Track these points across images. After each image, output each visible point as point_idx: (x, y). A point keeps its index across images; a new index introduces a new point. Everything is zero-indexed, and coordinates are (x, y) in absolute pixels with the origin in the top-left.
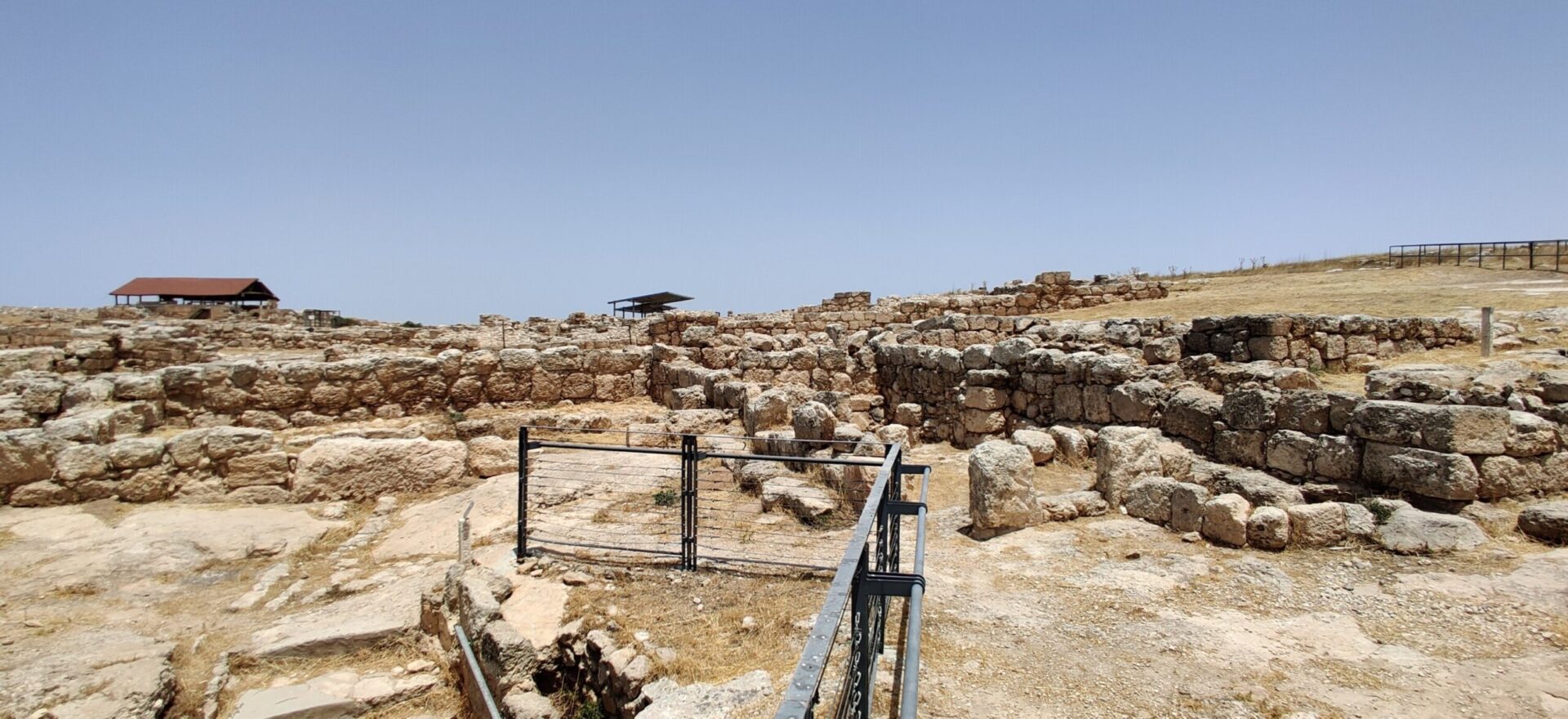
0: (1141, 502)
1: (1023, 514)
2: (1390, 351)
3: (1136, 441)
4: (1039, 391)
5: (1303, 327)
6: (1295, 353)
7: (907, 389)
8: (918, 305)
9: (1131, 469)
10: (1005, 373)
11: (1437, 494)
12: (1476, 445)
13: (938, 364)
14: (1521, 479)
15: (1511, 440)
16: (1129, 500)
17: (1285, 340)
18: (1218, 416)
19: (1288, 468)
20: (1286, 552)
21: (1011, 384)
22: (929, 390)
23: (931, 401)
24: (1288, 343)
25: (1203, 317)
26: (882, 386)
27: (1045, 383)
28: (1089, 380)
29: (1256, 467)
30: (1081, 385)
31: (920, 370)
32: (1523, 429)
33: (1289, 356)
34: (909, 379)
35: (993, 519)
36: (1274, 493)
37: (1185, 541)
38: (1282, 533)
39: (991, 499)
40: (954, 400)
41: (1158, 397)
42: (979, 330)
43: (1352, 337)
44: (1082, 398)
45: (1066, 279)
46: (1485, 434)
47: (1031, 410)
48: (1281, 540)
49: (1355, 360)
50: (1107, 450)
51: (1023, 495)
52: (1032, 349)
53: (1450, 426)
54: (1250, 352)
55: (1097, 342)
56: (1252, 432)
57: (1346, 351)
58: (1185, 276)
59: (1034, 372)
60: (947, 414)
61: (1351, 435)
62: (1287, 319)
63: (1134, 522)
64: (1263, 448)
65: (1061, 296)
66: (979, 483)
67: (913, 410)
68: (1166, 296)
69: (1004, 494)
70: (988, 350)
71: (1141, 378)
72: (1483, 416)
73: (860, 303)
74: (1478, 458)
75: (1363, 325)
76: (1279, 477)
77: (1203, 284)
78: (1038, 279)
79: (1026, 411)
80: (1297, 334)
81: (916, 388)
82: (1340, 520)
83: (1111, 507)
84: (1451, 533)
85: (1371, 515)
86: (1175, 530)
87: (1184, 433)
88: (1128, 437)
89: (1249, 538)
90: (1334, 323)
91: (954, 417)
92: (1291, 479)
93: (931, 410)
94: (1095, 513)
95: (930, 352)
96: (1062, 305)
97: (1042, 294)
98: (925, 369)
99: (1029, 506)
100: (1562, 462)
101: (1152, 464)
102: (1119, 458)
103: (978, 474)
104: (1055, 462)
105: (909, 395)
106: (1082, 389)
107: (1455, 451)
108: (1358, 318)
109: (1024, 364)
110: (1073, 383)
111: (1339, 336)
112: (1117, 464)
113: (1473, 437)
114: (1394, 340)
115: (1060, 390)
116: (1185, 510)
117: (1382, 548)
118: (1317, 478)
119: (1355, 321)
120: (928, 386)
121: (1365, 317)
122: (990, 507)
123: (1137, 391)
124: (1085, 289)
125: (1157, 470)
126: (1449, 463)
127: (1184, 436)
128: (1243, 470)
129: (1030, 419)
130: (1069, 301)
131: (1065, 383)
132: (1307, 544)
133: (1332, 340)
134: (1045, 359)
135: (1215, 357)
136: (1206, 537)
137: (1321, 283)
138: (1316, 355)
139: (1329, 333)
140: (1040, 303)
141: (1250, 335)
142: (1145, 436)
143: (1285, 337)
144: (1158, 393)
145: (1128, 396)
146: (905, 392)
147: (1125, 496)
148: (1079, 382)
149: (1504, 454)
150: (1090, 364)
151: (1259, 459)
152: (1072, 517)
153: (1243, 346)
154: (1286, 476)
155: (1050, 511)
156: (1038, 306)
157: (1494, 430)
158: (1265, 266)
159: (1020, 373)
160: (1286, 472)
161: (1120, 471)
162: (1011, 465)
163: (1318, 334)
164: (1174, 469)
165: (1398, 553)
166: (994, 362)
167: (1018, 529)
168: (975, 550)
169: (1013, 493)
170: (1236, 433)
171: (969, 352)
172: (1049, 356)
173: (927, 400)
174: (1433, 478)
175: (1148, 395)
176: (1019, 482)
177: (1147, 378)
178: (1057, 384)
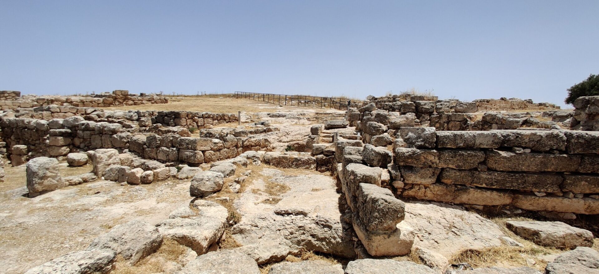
0: (109, 174)
1: (54, 184)
2: (217, 123)
3: (109, 154)
4: (85, 138)
5: (191, 115)
6: (188, 123)
7: (19, 139)
8: (48, 100)
9: (107, 164)
10: (69, 131)
11: (193, 162)
12: (203, 148)
13: (35, 127)
14: (214, 156)
15: (212, 146)
16: (105, 174)
17: (185, 119)
18: (145, 144)
19: (162, 159)
20: (151, 184)
21: (72, 135)
22: (31, 139)
23: (33, 144)
24: (186, 120)
25: (161, 111)
26: (5, 137)
27: (87, 134)
28: (104, 133)
29: (155, 159)
30: (101, 135)
31: (26, 130)
32: (215, 143)
33: (187, 125)
34: (20, 134)
35: (38, 188)
36: (157, 167)
37: (122, 185)
38: (151, 178)
39: (36, 180)
40: (44, 142)
41: (128, 138)
42: (65, 113)
43: (205, 119)
44: (101, 140)
45: (126, 93)
46: (205, 145)
47: (82, 145)
48: (150, 180)
49: (206, 126)
50: (96, 158)
51: (53, 177)
52: (82, 121)
53: (196, 143)
54: (175, 123)
55: (121, 119)
56: (154, 148)
57: (204, 123)
58: (178, 96)
59: (83, 130)
60: (41, 149)
61: (177, 147)
62: (186, 113)
63: (106, 182)
64: (157, 153)
65: (124, 100)
66: (31, 174)
67: (21, 148)
68: (167, 103)
69: (44, 177)
70: (61, 121)
71: (124, 132)
72: (205, 140)
73: (13, 97)
74: (203, 152)
75: (209, 115)
76: (160, 162)
77: (182, 99)
78: (113, 93)
79: (80, 146)
80: (189, 118)
81: (24, 138)
82: (168, 172)
83: (98, 178)
84: (194, 172)
85: (177, 170)
86: (120, 182)
87: (135, 150)
88: (105, 152)
89: (141, 181)
90: (200, 114)
91: (45, 150)
92: (163, 162)
93: (32, 147)
94: (91, 181)
95: (31, 121)
96: (125, 104)
97: (115, 99)
98: (29, 129)
99: (57, 181)
100: (224, 151)
101: (116, 161)
102: (101, 160)
103: (30, 171)
104: (88, 164)
105: (21, 141)
106: (102, 136)
107: (197, 150)
108: (207, 113)
109: (78, 127)
110: (97, 134)
111: (202, 118)
112: (101, 162)
113: (202, 146)
114: (218, 120)
115: (93, 136)
116: (123, 175)
117: (178, 178)
118: (170, 161)
119: (207, 114)
120: (31, 137)
121: (209, 113)
122: (36, 183)
123: (120, 136)
124: (135, 98)
125: (118, 163)
126: (196, 153)
127: (135, 151)
128: (151, 161)
129: (82, 149)
130: (128, 102)
131: (95, 134)
132: (158, 181)
133: (200, 119)
134: (87, 125)
135: (161, 125)
136: (129, 183)
137: (216, 101)
138: (195, 124)
139: (199, 117)
140: (115, 103)
141: (175, 118)
142: (113, 152)
143: (185, 118)
144: (128, 137)
145: (117, 139)
146: (18, 140)
147: (104, 173)
148: (100, 134)
149: (211, 150)
150: (104, 127)
151: (155, 157)
152: (80, 183)
153: (173, 121)
154: (162, 161)
155: (69, 182)
156: (114, 103)
157: (208, 144)
158: (205, 94)
159: (77, 131)
160: (162, 160)
161: (102, 164)
162: (47, 166)
163: (196, 118)
164: (125, 162)
165: (181, 179)
166: (64, 126)
167: (52, 190)
168: (27, 202)
169: (49, 177)
170: (149, 149)
171: (51, 122)
172: (88, 124)
173: (31, 143)
174: (192, 158)
175: (124, 138)
176: (51, 172)
177: (126, 132)
178: (92, 135)
